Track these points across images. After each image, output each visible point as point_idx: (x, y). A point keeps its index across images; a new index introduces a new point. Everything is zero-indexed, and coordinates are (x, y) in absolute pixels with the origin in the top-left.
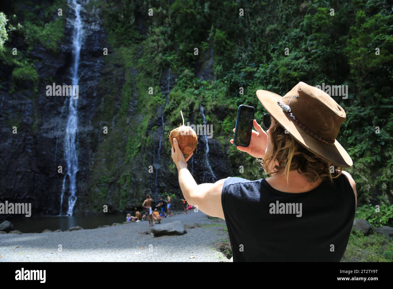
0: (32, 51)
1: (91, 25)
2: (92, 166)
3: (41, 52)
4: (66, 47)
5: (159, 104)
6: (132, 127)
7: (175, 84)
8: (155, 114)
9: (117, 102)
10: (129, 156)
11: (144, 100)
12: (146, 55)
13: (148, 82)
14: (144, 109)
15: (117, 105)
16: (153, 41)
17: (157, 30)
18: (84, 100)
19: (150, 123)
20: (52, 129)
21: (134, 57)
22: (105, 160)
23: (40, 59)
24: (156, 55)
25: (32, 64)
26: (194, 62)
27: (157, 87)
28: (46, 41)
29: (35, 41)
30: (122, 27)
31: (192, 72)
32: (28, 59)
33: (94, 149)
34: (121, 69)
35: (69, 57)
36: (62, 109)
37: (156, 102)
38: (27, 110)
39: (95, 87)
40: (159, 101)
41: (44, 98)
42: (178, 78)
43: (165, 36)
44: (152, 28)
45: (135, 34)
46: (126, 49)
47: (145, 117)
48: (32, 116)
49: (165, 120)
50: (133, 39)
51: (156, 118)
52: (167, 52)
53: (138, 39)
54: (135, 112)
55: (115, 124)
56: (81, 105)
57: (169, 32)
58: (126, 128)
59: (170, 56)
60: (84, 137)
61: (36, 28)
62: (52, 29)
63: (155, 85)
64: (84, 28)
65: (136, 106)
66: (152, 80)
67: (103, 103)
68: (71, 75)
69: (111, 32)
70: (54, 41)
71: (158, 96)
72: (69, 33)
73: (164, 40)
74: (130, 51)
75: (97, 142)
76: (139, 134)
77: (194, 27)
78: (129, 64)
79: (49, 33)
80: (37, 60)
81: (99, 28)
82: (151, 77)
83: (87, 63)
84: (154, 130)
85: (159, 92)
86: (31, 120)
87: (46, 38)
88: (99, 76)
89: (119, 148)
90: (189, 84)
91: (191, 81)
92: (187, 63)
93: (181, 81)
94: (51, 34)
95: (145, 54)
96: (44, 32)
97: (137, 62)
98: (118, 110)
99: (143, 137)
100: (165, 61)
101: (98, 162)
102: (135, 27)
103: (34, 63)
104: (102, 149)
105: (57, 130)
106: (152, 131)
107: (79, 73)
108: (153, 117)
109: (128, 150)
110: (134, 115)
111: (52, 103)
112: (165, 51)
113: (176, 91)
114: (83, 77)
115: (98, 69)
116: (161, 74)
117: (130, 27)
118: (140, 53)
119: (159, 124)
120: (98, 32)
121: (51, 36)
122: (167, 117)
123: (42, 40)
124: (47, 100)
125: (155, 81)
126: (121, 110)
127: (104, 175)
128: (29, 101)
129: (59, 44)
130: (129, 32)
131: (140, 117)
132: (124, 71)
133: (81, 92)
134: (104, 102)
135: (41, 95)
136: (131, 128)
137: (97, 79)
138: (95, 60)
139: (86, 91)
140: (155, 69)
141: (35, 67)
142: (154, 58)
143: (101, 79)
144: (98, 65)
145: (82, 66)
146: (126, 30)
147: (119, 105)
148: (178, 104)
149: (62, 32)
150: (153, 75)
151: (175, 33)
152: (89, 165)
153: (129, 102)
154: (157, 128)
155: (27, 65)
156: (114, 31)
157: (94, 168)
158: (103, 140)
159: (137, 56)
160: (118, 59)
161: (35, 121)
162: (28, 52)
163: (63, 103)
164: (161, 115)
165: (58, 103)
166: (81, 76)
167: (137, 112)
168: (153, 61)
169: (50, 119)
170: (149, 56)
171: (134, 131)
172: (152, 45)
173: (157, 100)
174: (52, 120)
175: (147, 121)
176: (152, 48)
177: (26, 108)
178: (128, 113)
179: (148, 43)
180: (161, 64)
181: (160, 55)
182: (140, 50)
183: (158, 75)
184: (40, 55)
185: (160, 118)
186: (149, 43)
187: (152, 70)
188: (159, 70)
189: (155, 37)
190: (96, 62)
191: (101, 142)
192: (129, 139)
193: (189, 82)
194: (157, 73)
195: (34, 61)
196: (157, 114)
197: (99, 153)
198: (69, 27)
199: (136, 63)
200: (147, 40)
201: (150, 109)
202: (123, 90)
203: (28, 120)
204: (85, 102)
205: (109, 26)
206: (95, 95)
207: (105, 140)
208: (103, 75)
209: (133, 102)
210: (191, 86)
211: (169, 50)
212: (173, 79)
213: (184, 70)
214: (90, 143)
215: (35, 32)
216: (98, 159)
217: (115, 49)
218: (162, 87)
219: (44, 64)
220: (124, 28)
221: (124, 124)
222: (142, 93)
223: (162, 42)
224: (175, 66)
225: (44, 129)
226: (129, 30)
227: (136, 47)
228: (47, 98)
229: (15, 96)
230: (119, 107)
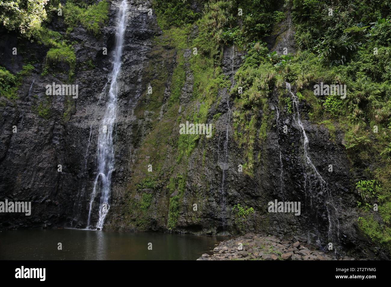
0: (72, 32)
1: (138, 7)
2: (132, 166)
3: (81, 33)
4: (109, 29)
5: (221, 86)
6: (186, 115)
7: (242, 62)
8: (217, 98)
9: (166, 89)
10: (182, 152)
11: (201, 84)
12: (203, 34)
13: (206, 62)
14: (202, 95)
15: (166, 92)
16: (211, 18)
17: (215, 6)
18: (126, 86)
19: (211, 110)
20: (86, 118)
21: (186, 38)
22: (149, 157)
23: (79, 41)
24: (215, 32)
25: (70, 46)
26: (266, 35)
27: (217, 68)
28: (87, 21)
29: (75, 21)
30: (173, 6)
31: (265, 46)
32: (66, 41)
33: (136, 144)
34: (171, 51)
36: (100, 96)
37: (218, 84)
39: (140, 71)
40: (222, 83)
43: (225, 10)
44: (208, 5)
45: (188, 13)
46: (178, 29)
47: (203, 103)
49: (232, 105)
50: (186, 19)
51: (219, 103)
52: (229, 29)
53: (192, 18)
54: (189, 99)
55: (163, 114)
56: (122, 91)
57: (231, 6)
58: (179, 118)
59: (233, 32)
60: (124, 129)
62: (95, 11)
63: (215, 66)
64: (130, 10)
65: (191, 92)
66: (211, 61)
68: (113, 59)
70: (96, 22)
71: (220, 77)
73: (225, 14)
74: (183, 31)
75: (140, 136)
78: (181, 45)
79: (91, 14)
80: (76, 42)
81: (147, 10)
82: (209, 57)
83: (132, 46)
84: (217, 119)
85: (220, 73)
86: (63, 107)
87: (87, 19)
88: (145, 60)
89: (168, 143)
90: (261, 60)
91: (265, 56)
92: (257, 37)
93: (251, 58)
94: (93, 15)
95: (201, 33)
96: (86, 13)
97: (191, 42)
98: (167, 97)
100: (227, 37)
101: (140, 160)
102: (188, 5)
103: (73, 45)
104: (146, 144)
105: (92, 119)
106: (214, 119)
107: (123, 56)
108: (214, 102)
109: (181, 145)
110: (188, 102)
111: (89, 89)
112: (226, 27)
113: (245, 69)
114: (127, 60)
115: (145, 53)
117: (182, 6)
118: (194, 32)
119: (223, 110)
121: (93, 17)
122: (235, 101)
123: (83, 21)
124: (84, 86)
125: (215, 61)
126: (172, 97)
129: (101, 25)
130: (182, 11)
131: (196, 104)
132: (176, 54)
135: (77, 80)
136: (184, 118)
137: (143, 62)
138: (141, 43)
139: (130, 77)
140: (214, 48)
141: (73, 48)
142: (212, 36)
143: (148, 62)
144: (145, 48)
145: (126, 49)
146: (178, 9)
147: (169, 91)
148: (251, 83)
149: (106, 13)
150: (212, 55)
151: (238, 6)
152: (129, 164)
153: (181, 87)
154: (221, 115)
155: (64, 46)
156: (163, 12)
157: (134, 167)
158: (148, 134)
159: (191, 36)
160: (168, 41)
161: (67, 107)
162: (67, 33)
163: (102, 89)
164: (226, 99)
165: (96, 90)
166: (125, 60)
167: (192, 97)
168: (212, 39)
169: (85, 106)
170: (206, 34)
173: (218, 82)
174: (88, 108)
175: (206, 107)
176: (209, 25)
178: (181, 101)
179: (204, 21)
180: (222, 42)
181: (221, 31)
182: (195, 29)
183: (219, 54)
184: (80, 37)
185: (225, 103)
186: (206, 21)
187: (210, 50)
188: (219, 49)
189: (213, 13)
190: (143, 45)
191: (145, 135)
193: (262, 58)
194: (217, 52)
195: (73, 43)
196: (219, 98)
197: (142, 148)
198: (114, 9)
200: (203, 18)
201: (210, 93)
202: (174, 74)
203: (59, 106)
204: (127, 89)
205: (159, 7)
206: (140, 80)
207: (150, 134)
208: (150, 58)
209: (187, 88)
210: (265, 61)
211: (231, 26)
212: (239, 57)
213: (253, 45)
214: (131, 136)
215: (77, 13)
216: (140, 156)
217: (164, 31)
218: (224, 68)
219: (83, 46)
220: (176, 7)
221: (175, 113)
222: (199, 76)
223: (222, 17)
224: (241, 42)
225: (77, 117)
226: (182, 9)
227: (189, 26)
228: (84, 83)
229: (47, 79)
230: (168, 93)
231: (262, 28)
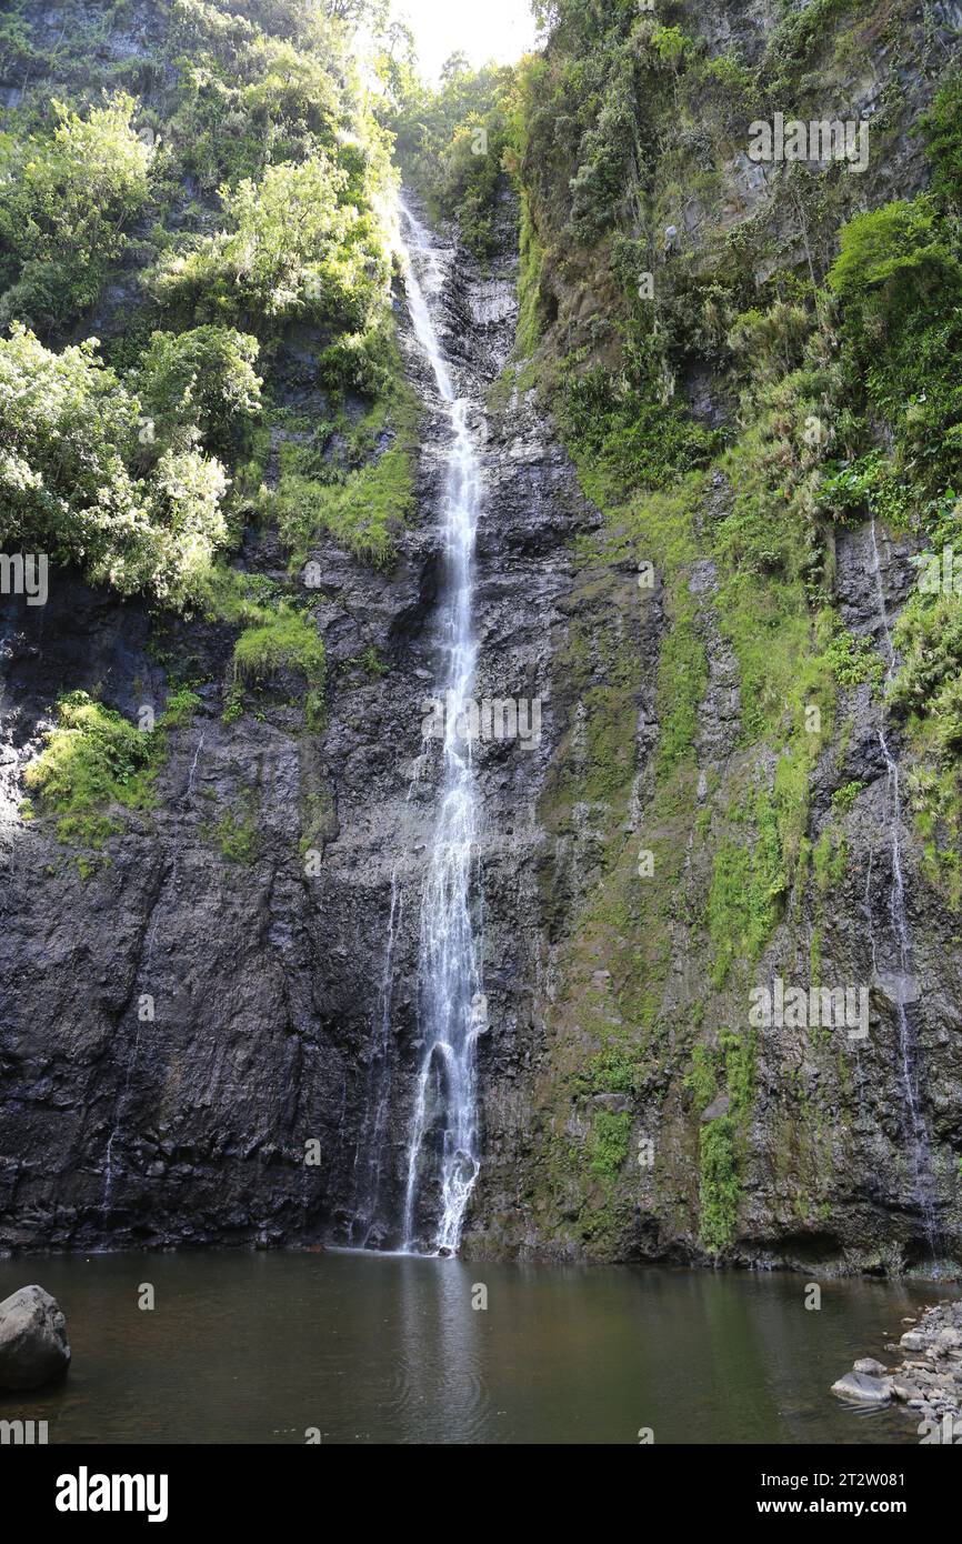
1: (510, 448)
4: (422, 537)
5: (848, 679)
6: (725, 805)
8: (837, 727)
9: (643, 715)
10: (729, 945)
11: (769, 681)
12: (747, 500)
13: (775, 599)
14: (777, 722)
16: (770, 437)
17: (779, 393)
19: (819, 774)
20: (375, 849)
21: (692, 522)
24: (795, 486)
25: (303, 612)
28: (351, 524)
29: (313, 531)
34: (644, 579)
35: (434, 568)
36: (415, 769)
37: (834, 674)
38: (280, 779)
39: (543, 665)
40: (847, 666)
41: (347, 732)
43: (821, 400)
44: (754, 393)
45: (686, 435)
46: (657, 497)
47: (785, 751)
48: (299, 800)
49: (899, 747)
50: (681, 456)
51: (846, 744)
52: (845, 463)
53: (702, 452)
54: (730, 743)
55: (642, 809)
56: (487, 743)
57: (838, 382)
58: (700, 818)
59: (860, 471)
60: (507, 878)
61: (319, 491)
62: (372, 486)
63: (813, 607)
64: (484, 464)
65: (735, 716)
66: (795, 591)
67: (579, 726)
69: (589, 451)
70: (378, 521)
71: (836, 648)
72: (429, 488)
74: (677, 503)
75: (567, 896)
76: (768, 834)
78: (675, 552)
79: (360, 498)
81: (540, 451)
82: (787, 580)
83: (505, 581)
84: (848, 806)
85: (837, 631)
86: (296, 818)
88: (554, 623)
89: (671, 914)
95: (741, 497)
96: (345, 499)
97: (711, 534)
98: (649, 746)
99: (789, 844)
100: (846, 494)
101: (574, 987)
102: (681, 408)
104: (592, 926)
105: (396, 851)
106: (834, 809)
107: (477, 622)
108: (827, 744)
109: (721, 918)
110: (727, 753)
111: (377, 748)
112: (831, 459)
113: (929, 604)
114: (492, 634)
115: (550, 598)
116: (831, 559)
117: (660, 417)
118: (717, 499)
119: (865, 770)
120: (539, 462)
121: (366, 508)
122: (909, 730)
123: (337, 525)
124: (358, 738)
125: (809, 591)
126: (667, 743)
128: (290, 744)
130: (661, 433)
131: (760, 757)
132: (661, 585)
133: (489, 692)
134: (586, 719)
135: (335, 720)
136: (721, 814)
137: (549, 633)
138: (534, 567)
140: (800, 541)
141: (312, 619)
142: (785, 502)
143: (566, 630)
144: (549, 582)
145: (487, 596)
146: (647, 427)
147: (654, 722)
149: (405, 488)
150: (794, 570)
152: (536, 1003)
153: (696, 703)
154: (861, 791)
155: (284, 617)
156: (597, 444)
158: (595, 886)
159: (705, 519)
160: (627, 544)
161: (310, 818)
163: (419, 742)
164: (874, 724)
165: (398, 747)
166: (485, 633)
167: (742, 733)
168: (786, 511)
169: (368, 809)
170: (760, 498)
171: (740, 821)
172: (765, 452)
173: (834, 666)
174: (376, 814)
175: (801, 765)
177: (278, 773)
178: (697, 752)
179: (747, 453)
180: (824, 515)
181: (814, 477)
182: (718, 487)
183: (820, 561)
185: (869, 743)
186: (754, 451)
187: (784, 551)
188: (818, 542)
189: (775, 418)
190: (540, 572)
191: (584, 892)
192: (719, 861)
194: (812, 557)
196: (846, 726)
198: (430, 469)
199: (706, 540)
200: (741, 443)
202: (663, 658)
203: (284, 817)
205: (579, 434)
206: (544, 695)
207: (601, 885)
208: (571, 613)
209: (718, 702)
211: (849, 453)
212: (897, 562)
215: (315, 503)
216: (574, 971)
217: (610, 512)
218: (845, 609)
219: (345, 608)
220: (638, 423)
221: (685, 801)
222: (756, 654)
224: (896, 506)
225: (343, 851)
226: (660, 425)
227: (697, 480)
228: (357, 730)
229: (240, 731)
230: (652, 732)
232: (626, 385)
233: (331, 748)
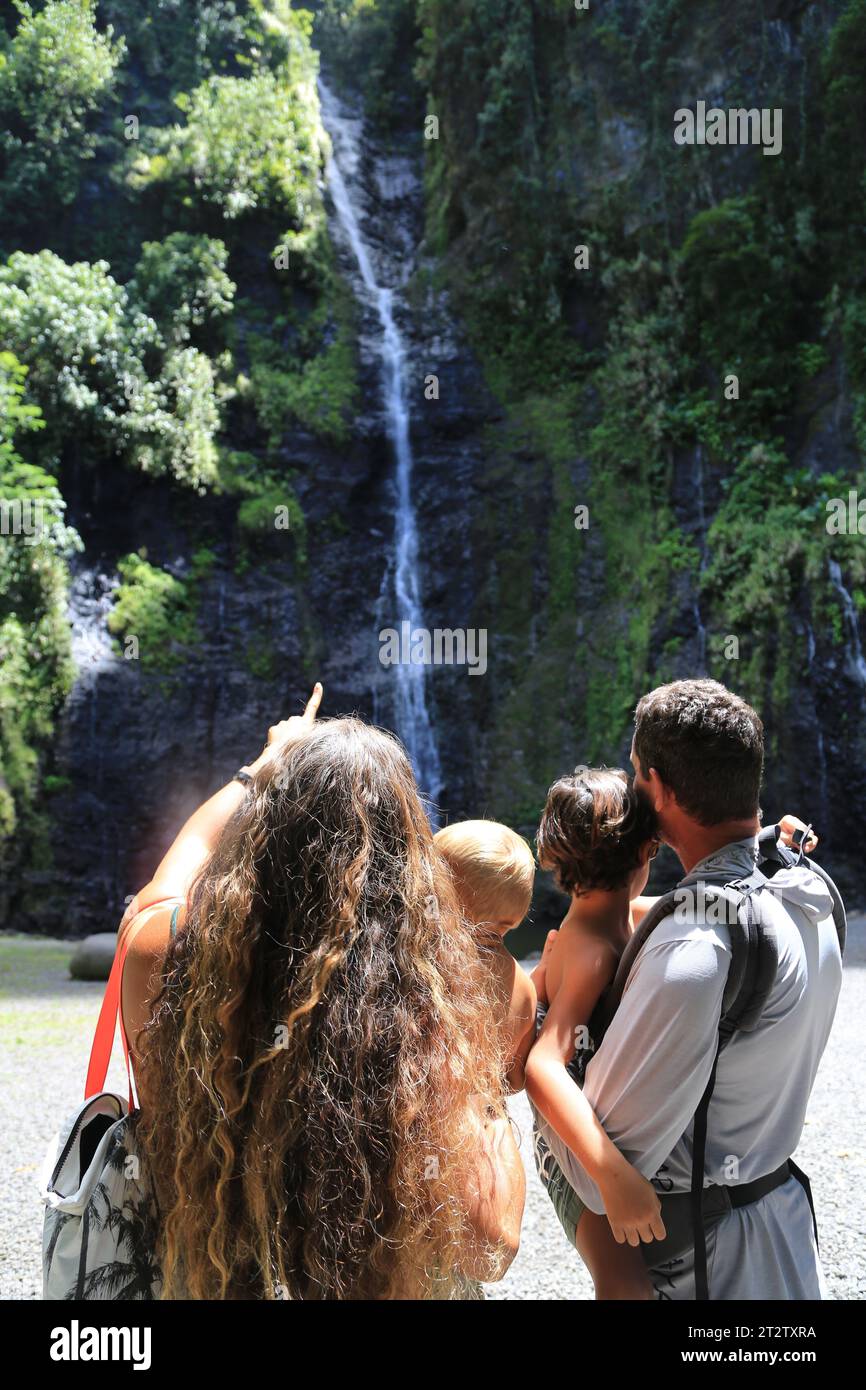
0: (280, 446)
1: (430, 345)
2: (483, 775)
3: (302, 446)
4: (369, 422)
5: (677, 565)
6: (596, 644)
7: (723, 495)
8: (669, 599)
9: (537, 573)
10: (599, 738)
11: (625, 558)
12: (613, 414)
13: (630, 499)
14: (630, 587)
15: (537, 581)
16: (631, 366)
17: (639, 331)
18: (436, 574)
19: (656, 630)
20: (357, 667)
21: (572, 426)
22: (521, 752)
23: (302, 467)
24: (647, 410)
25: (284, 484)
26: (779, 418)
27: (662, 512)
28: (312, 411)
29: (284, 417)
30: (524, 336)
31: (778, 450)
32: (272, 472)
33: (484, 720)
34: (537, 466)
35: (379, 449)
36: (378, 607)
37: (668, 560)
38: (284, 617)
39: (465, 531)
40: (676, 555)
41: (326, 579)
42: (730, 474)
43: (668, 344)
44: (620, 324)
45: (568, 352)
46: (545, 401)
47: (635, 611)
48: (299, 632)
49: (706, 617)
50: (564, 370)
51: (674, 612)
52: (682, 396)
53: (578, 367)
54: (598, 599)
55: (538, 640)
56: (428, 589)
57: (681, 329)
58: (579, 653)
59: (692, 406)
60: (450, 688)
61: (284, 380)
62: (324, 376)
63: (656, 505)
64: (410, 357)
65: (601, 580)
66: (644, 492)
67: (493, 578)
68: (393, 503)
69: (493, 356)
70: (333, 409)
71: (671, 539)
72: (370, 379)
73: (668, 356)
74: (560, 407)
75: (490, 700)
76: (624, 668)
77: (767, 299)
78: (561, 447)
79: (318, 387)
80: (296, 472)
81: (455, 351)
82: (638, 481)
83: (432, 461)
84: (672, 653)
85: (671, 527)
86: (299, 646)
87: (311, 404)
88: (472, 497)
89: (561, 716)
90: (772, 492)
91: (780, 481)
92: (757, 425)
93: (745, 486)
94: (324, 390)
95: (608, 410)
96: (306, 389)
97: (586, 438)
98: (544, 595)
99: (637, 675)
100: (682, 423)
101: (500, 762)
102: (565, 327)
103: (290, 481)
104: (508, 721)
105: (371, 669)
106: (665, 654)
107: (414, 493)
108: (662, 610)
109: (594, 720)
110: (596, 606)
111: (348, 592)
112: (674, 392)
113: (731, 520)
114: (426, 503)
115: (468, 476)
116: (669, 470)
117: (548, 333)
118: (591, 408)
119: (684, 630)
120: (455, 361)
121: (323, 397)
122: (713, 607)
123: (302, 412)
124: (335, 584)
125: (654, 493)
126: (554, 594)
127: (524, 799)
128: (288, 590)
129: (348, 417)
130: (549, 348)
131: (619, 614)
132: (549, 473)
133: (426, 550)
134: (498, 573)
135: (316, 571)
136: (593, 649)
137: (468, 505)
138: (453, 450)
139: (441, 548)
140: (649, 454)
141: (291, 490)
142: (640, 419)
143: (480, 504)
144: (466, 463)
145: (419, 474)
146: (539, 341)
147: (546, 578)
148: (747, 560)
149: (351, 379)
150: (644, 476)
151: (699, 330)
152: (475, 771)
153: (575, 569)
154: (682, 644)
155: (270, 489)
156: (499, 351)
157: (490, 778)
158: (508, 693)
159: (584, 417)
160: (522, 437)
161: (307, 646)
162: (271, 451)
163: (379, 588)
164: (692, 600)
165: (364, 591)
166: (420, 502)
167: (605, 596)
168: (639, 429)
169: (348, 638)
170: (623, 415)
171: (606, 657)
172: (624, 377)
173: (669, 553)
174: (354, 642)
175: (645, 623)
176: (628, 388)
177: (282, 613)
178: (579, 604)
179: (613, 374)
180: (667, 436)
181: (661, 407)
182: (590, 398)
183: (662, 472)
184: (302, 457)
185: (688, 613)
186: (619, 375)
187: (638, 460)
188: (662, 457)
189: (635, 353)
190: (459, 455)
191: (501, 698)
192: (593, 684)
193: (774, 486)
194: (657, 468)
195: (288, 475)
196: (675, 599)
197: (502, 731)
198: (369, 361)
199: (582, 442)
200: (608, 365)
201: (651, 586)
202: (551, 532)
203: (291, 645)
204: (440, 581)
205: (484, 338)
206: (467, 554)
207: (513, 693)
208: (483, 491)
209: (591, 568)
210: (781, 497)
211: (687, 389)
212: (713, 482)
213: (749, 448)
214: (470, 702)
215: (283, 392)
216: (500, 750)
217: (510, 408)
218: (678, 509)
219: (314, 480)
220: (532, 337)
221: (569, 639)
222: (617, 537)
223: (660, 366)
224: (716, 438)
225: (335, 669)
226: (548, 341)
227: (575, 392)
228: (333, 578)
229: (251, 581)
230: (545, 585)
231: (768, 399)
232: (522, 303)
233: (315, 592)
